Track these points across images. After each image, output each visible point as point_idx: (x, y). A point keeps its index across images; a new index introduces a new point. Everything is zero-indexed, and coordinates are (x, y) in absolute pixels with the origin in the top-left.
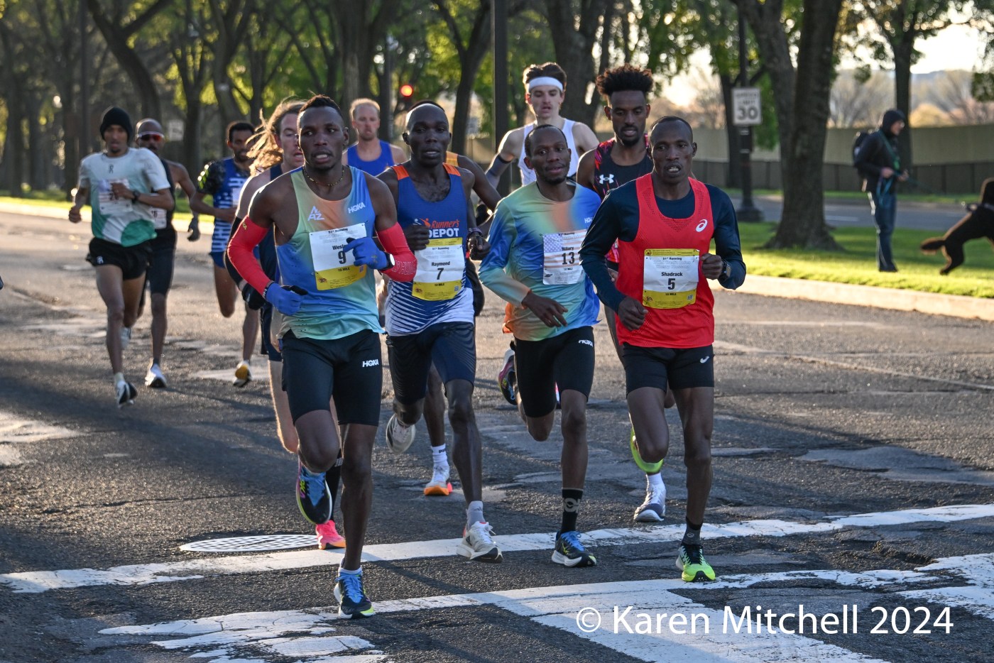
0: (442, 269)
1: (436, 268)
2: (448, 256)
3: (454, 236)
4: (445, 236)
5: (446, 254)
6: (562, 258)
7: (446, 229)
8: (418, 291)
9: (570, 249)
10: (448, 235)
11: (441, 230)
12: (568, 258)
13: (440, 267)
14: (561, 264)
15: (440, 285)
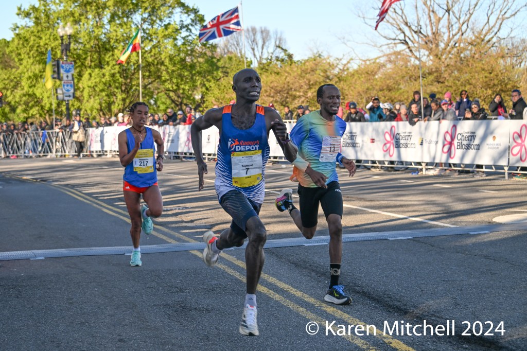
0: (249, 169)
1: (245, 168)
2: (252, 161)
3: (256, 149)
4: (249, 150)
5: (251, 160)
6: (329, 149)
7: (250, 146)
8: (236, 182)
9: (333, 145)
10: (251, 149)
11: (246, 147)
12: (332, 149)
13: (247, 167)
14: (329, 152)
15: (248, 177)
